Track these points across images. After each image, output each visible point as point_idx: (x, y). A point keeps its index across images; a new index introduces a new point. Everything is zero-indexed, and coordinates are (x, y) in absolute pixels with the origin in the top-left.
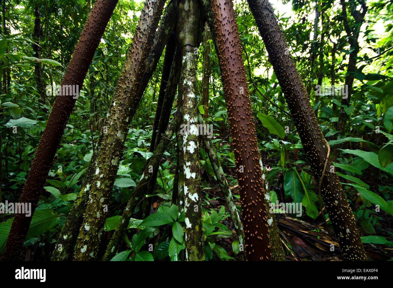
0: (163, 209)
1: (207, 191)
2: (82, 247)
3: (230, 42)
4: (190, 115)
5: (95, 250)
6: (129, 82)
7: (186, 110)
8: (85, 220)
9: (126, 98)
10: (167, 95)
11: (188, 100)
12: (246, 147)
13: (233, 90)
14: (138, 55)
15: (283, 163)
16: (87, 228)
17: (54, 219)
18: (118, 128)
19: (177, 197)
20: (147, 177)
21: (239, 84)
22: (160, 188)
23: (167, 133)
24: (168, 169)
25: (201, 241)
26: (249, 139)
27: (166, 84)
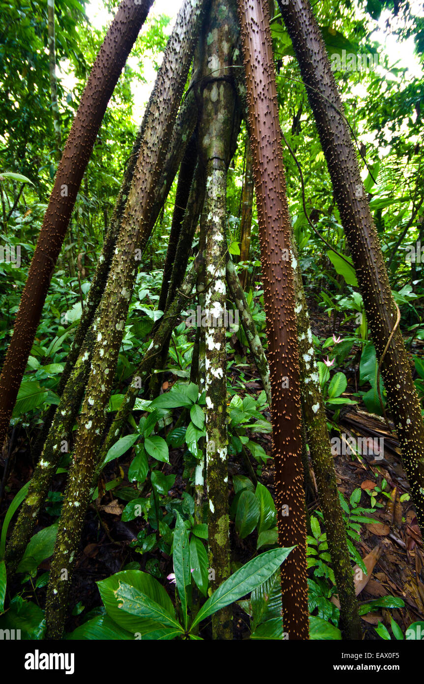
0: (178, 388)
1: (242, 369)
2: (87, 423)
3: (269, 175)
4: (215, 265)
5: (101, 427)
6: (134, 222)
7: (210, 258)
8: (88, 394)
9: (131, 244)
10: (185, 231)
11: (213, 244)
12: (279, 315)
13: (268, 242)
14: (145, 183)
15: (363, 332)
16: (91, 402)
17: (41, 394)
18: (122, 284)
19: (196, 374)
20: (157, 346)
21: (277, 235)
22: (173, 362)
23: (184, 287)
24: (185, 334)
25: (224, 424)
26: (284, 306)
27: (183, 212)
